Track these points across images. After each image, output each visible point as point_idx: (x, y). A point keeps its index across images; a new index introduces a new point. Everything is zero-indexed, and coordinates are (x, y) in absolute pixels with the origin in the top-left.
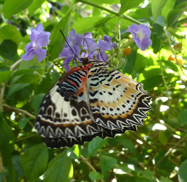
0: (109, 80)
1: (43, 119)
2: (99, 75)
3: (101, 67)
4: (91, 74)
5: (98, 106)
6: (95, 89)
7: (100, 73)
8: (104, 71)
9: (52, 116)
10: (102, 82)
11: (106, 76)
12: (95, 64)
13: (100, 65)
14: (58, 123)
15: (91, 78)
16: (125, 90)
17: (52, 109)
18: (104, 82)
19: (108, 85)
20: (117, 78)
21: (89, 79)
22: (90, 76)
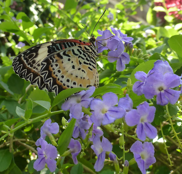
0: (85, 63)
1: (23, 58)
2: (85, 54)
3: (93, 53)
4: (82, 47)
5: (57, 61)
6: (71, 54)
7: (87, 54)
8: (90, 56)
9: (30, 60)
10: (80, 58)
11: (87, 59)
12: (92, 47)
13: (93, 51)
14: (29, 66)
15: (79, 48)
16: (83, 78)
17: (34, 56)
18: (80, 59)
19: (80, 63)
20: (89, 68)
21: (77, 47)
22: (80, 47)
